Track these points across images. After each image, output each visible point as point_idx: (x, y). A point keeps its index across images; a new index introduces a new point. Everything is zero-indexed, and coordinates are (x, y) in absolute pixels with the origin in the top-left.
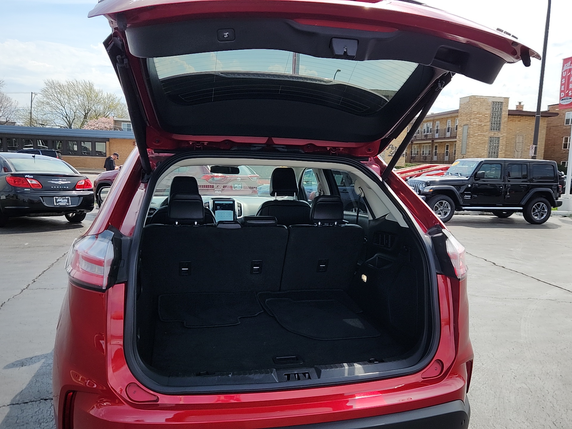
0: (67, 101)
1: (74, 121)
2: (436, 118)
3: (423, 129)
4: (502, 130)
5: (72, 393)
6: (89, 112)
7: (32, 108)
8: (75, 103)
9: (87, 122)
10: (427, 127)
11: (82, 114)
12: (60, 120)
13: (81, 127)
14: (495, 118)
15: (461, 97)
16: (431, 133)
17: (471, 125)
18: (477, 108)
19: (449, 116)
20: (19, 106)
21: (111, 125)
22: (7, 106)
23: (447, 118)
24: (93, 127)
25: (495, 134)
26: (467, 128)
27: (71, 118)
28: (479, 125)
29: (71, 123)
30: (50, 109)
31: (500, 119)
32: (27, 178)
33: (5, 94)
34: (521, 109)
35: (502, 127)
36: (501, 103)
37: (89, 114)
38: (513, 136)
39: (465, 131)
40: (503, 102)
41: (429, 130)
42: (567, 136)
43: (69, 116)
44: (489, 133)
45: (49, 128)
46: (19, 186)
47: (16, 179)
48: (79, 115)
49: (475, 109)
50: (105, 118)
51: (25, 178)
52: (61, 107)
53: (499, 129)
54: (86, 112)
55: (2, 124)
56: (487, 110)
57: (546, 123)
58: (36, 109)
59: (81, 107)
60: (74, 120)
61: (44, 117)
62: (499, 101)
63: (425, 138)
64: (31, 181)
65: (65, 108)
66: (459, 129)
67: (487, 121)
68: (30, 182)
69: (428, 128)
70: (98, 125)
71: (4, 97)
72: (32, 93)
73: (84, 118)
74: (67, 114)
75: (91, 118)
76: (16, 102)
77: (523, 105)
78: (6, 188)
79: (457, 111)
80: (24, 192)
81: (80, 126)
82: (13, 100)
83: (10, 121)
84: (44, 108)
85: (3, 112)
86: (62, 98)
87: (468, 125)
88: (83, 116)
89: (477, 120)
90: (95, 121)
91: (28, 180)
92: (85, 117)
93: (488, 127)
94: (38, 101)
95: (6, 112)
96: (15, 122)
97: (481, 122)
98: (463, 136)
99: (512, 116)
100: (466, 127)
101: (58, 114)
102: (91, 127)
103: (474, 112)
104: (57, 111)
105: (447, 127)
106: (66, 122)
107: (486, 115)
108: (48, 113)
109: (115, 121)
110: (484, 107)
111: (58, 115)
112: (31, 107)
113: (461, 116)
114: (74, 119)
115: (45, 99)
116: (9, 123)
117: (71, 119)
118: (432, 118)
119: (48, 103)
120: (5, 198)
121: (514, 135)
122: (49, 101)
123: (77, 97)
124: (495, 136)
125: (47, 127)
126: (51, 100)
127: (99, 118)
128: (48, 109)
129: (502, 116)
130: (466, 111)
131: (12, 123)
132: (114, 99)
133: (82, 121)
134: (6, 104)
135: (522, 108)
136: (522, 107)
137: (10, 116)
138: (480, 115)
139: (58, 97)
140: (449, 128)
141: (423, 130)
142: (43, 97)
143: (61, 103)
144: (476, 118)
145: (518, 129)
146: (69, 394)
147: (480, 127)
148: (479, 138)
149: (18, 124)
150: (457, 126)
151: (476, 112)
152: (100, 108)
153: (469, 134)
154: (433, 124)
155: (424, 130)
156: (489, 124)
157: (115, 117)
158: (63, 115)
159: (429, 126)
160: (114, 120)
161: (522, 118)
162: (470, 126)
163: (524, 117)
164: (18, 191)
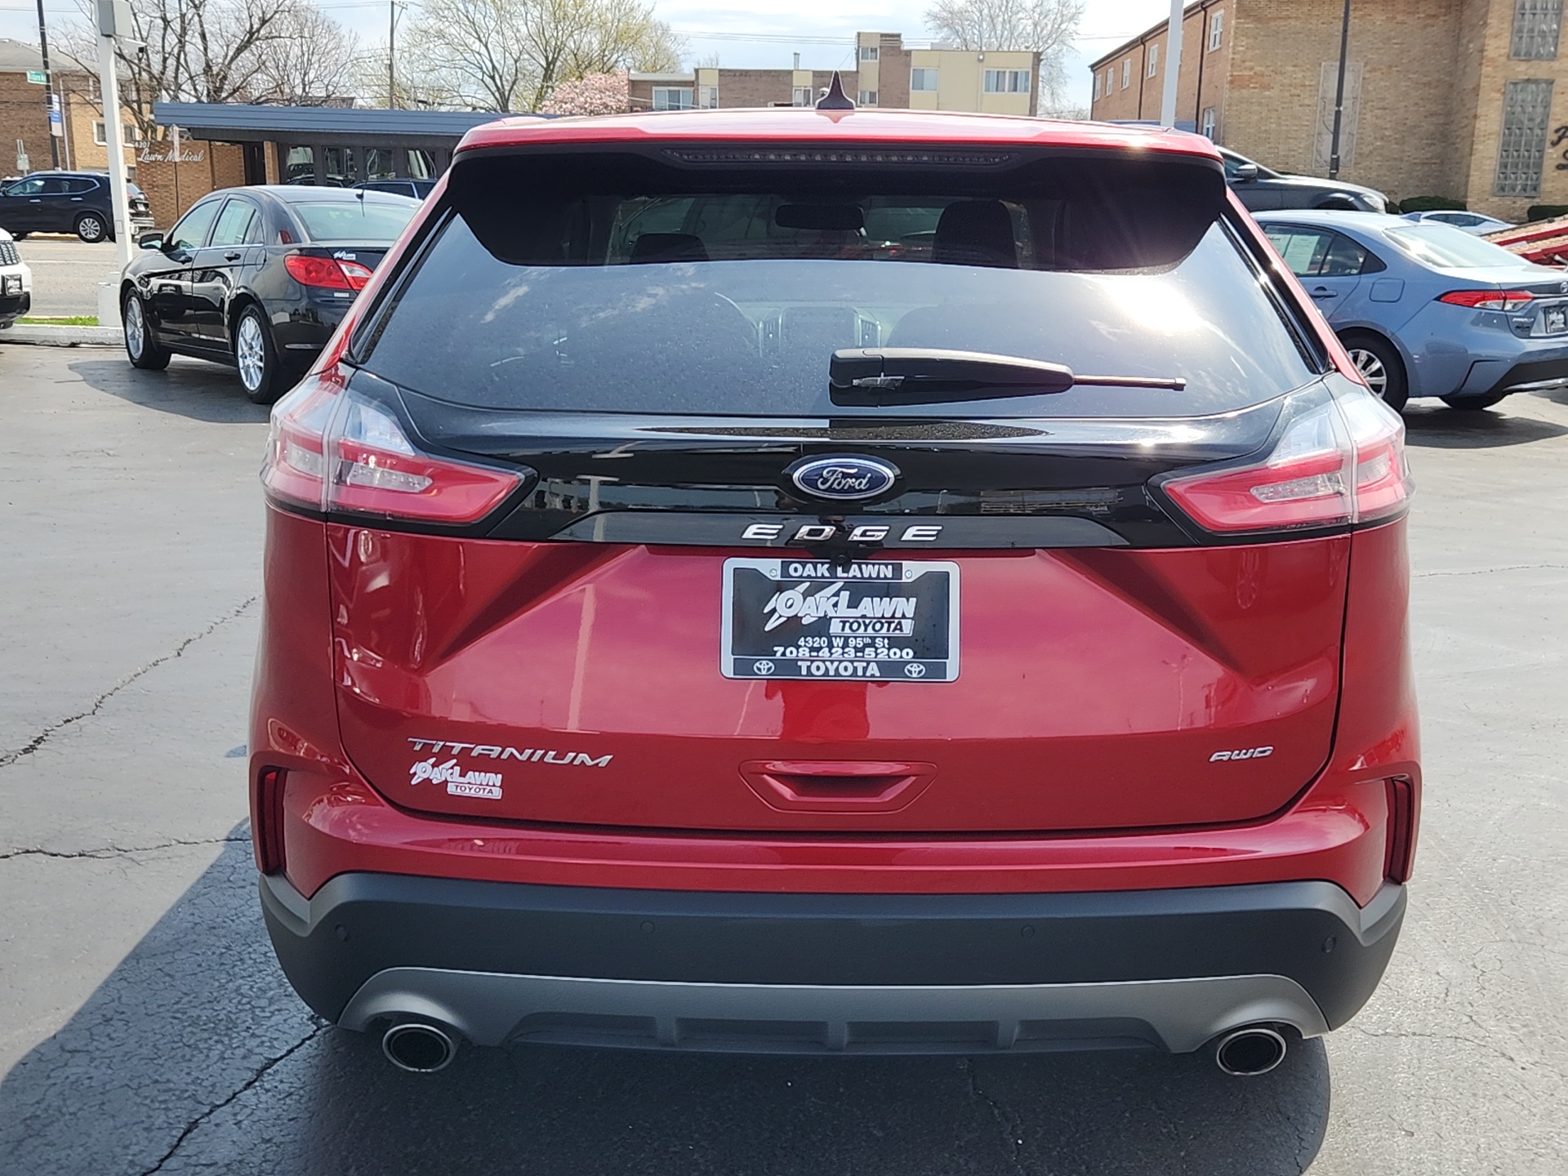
0: (493, 24)
1: (515, 87)
5: (274, 774)
6: (560, 58)
7: (395, 51)
8: (518, 30)
9: (553, 91)
11: (535, 66)
12: (475, 87)
13: (535, 106)
20: (361, 46)
21: (621, 98)
22: (329, 47)
24: (568, 105)
27: (508, 78)
29: (507, 93)
30: (446, 52)
32: (341, 259)
33: (322, 11)
37: (558, 64)
43: (501, 72)
45: (449, 112)
46: (321, 284)
47: (310, 264)
48: (529, 68)
50: (602, 76)
51: (335, 260)
52: (477, 46)
54: (550, 59)
55: (317, 105)
58: (406, 55)
59: (533, 43)
60: (514, 83)
61: (432, 76)
64: (350, 269)
65: (489, 46)
68: (347, 274)
70: (582, 99)
71: (319, 20)
72: (393, 3)
73: (545, 76)
74: (494, 67)
75: (564, 78)
76: (353, 35)
78: (289, 292)
80: (333, 301)
81: (532, 102)
82: (344, 31)
83: (338, 94)
84: (428, 49)
85: (316, 66)
86: (478, 15)
88: (540, 72)
90: (576, 87)
91: (343, 267)
92: (547, 76)
94: (412, 27)
95: (326, 68)
96: (353, 99)
101: (467, 69)
102: (564, 106)
104: (465, 59)
106: (493, 94)
108: (441, 66)
109: (633, 81)
111: (471, 71)
112: (392, 49)
114: (516, 80)
115: (432, 22)
116: (335, 99)
117: (507, 80)
119: (441, 35)
120: (288, 320)
122: (442, 27)
123: (522, 9)
125: (443, 109)
126: (447, 24)
127: (588, 74)
128: (440, 51)
131: (343, 100)
132: (632, 10)
133: (540, 86)
134: (325, 41)
137: (335, 79)
139: (467, 12)
142: (427, 15)
143: (476, 32)
146: (268, 776)
149: (359, 102)
152: (591, 42)
157: (632, 72)
158: (485, 69)
160: (629, 80)
164: (318, 300)
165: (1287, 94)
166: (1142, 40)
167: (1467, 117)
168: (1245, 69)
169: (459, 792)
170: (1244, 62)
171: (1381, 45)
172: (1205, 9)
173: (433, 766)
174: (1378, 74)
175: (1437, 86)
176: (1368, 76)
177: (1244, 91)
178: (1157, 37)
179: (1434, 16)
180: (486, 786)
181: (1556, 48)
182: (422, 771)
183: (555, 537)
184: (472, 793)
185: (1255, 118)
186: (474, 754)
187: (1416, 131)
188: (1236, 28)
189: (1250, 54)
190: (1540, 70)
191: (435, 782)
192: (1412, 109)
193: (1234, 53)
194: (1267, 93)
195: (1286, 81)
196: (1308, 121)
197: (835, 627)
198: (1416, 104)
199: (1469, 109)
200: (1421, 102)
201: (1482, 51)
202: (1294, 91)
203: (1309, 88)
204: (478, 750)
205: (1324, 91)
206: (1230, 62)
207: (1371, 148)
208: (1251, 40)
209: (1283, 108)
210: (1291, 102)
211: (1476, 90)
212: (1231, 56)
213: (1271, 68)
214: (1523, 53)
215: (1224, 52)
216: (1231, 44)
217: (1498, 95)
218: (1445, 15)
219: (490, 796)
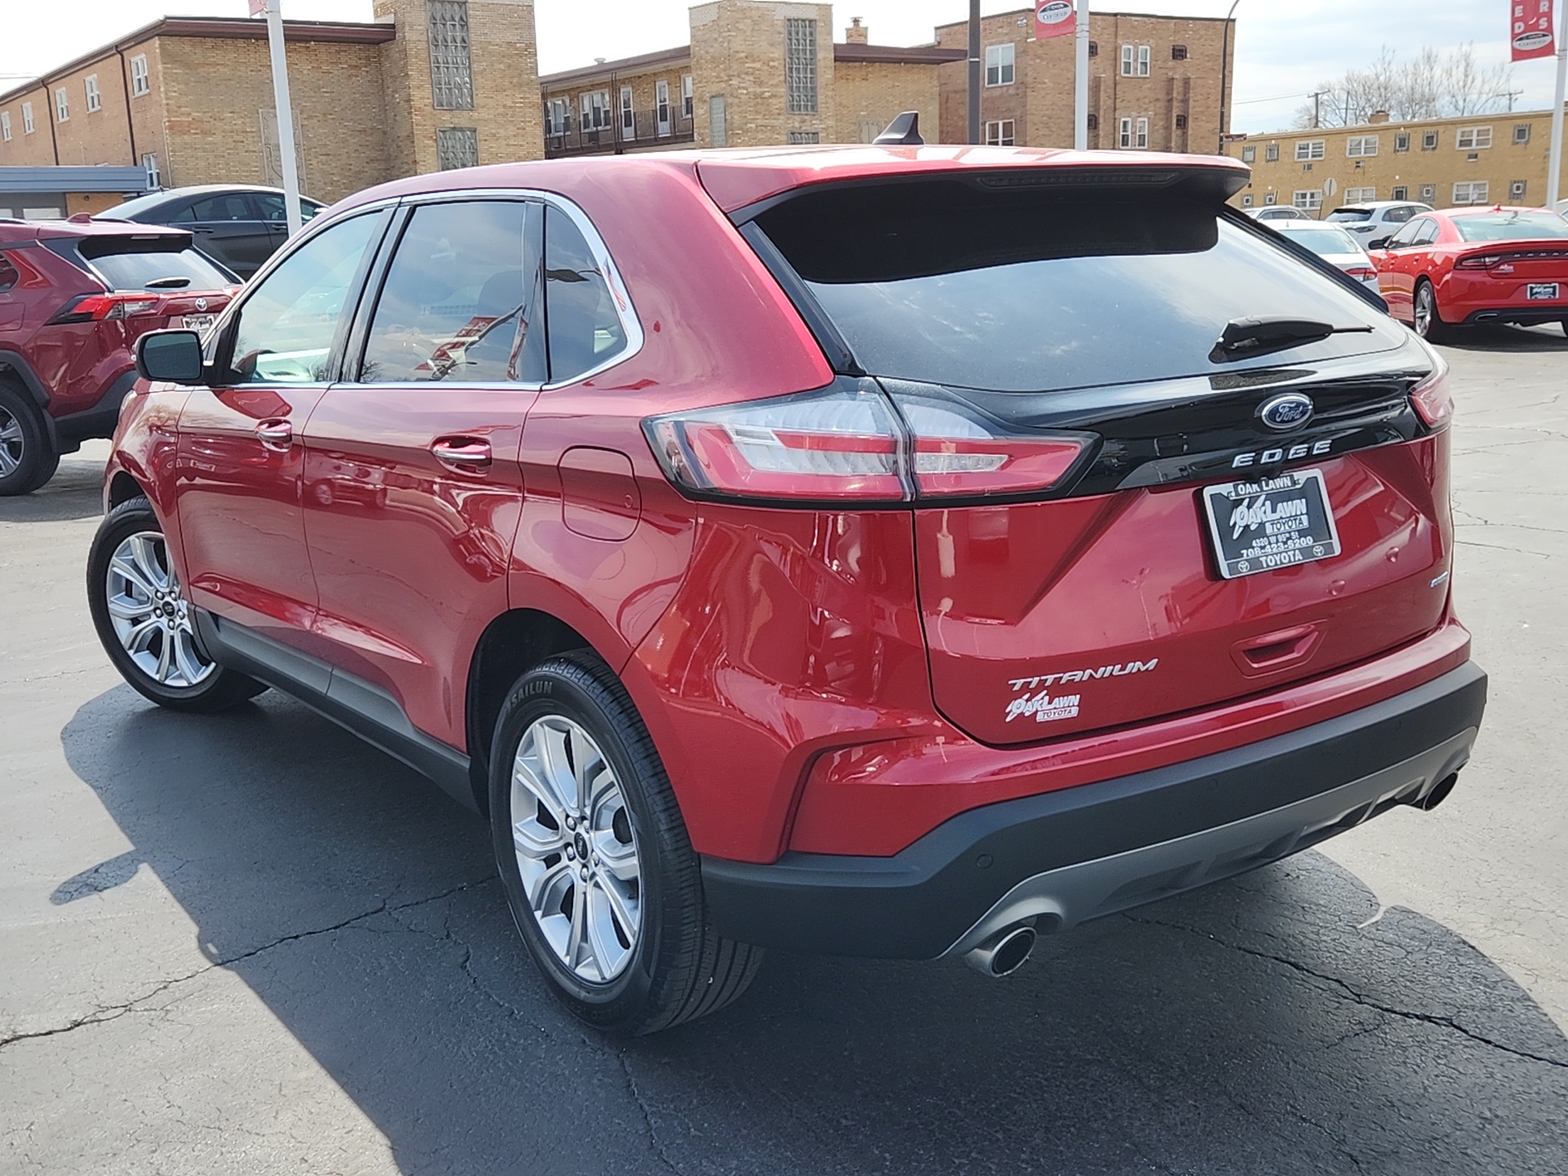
2: (621, 75)
3: (582, 113)
4: (821, 107)
10: (594, 108)
14: (798, 70)
15: (691, 6)
16: (608, 127)
17: (732, 95)
18: (745, 40)
19: (660, 67)
23: (655, 74)
25: (803, 121)
26: (722, 106)
28: (756, 96)
31: (812, 73)
34: (861, 40)
35: (821, 98)
36: (810, 21)
38: (853, 127)
39: (719, 116)
40: (815, 21)
41: (602, 115)
42: (994, 118)
44: (788, 119)
49: (738, 44)
53: (813, 107)
56: (772, 45)
57: (935, 83)
62: (804, 17)
63: (591, 144)
66: (700, 111)
67: (776, 81)
69: (596, 110)
77: (866, 28)
79: (683, 53)
87: (723, 95)
89: (747, 78)
93: (782, 100)
97: (761, 84)
98: (712, 131)
99: (844, 64)
100: (718, 104)
103: (737, 52)
105: (658, 104)
107: (771, 64)
110: (763, 38)
113: (701, 69)
118: (607, 77)
121: (855, 124)
124: (803, 128)
129: (818, 64)
130: (711, 50)
135: (863, 38)
136: (864, 33)
138: (754, 61)
140: (663, 108)
141: (582, 118)
144: (747, 73)
145: (864, 104)
147: (759, 100)
148: (760, 136)
150: (688, 100)
151: (743, 55)
153: (732, 124)
154: (612, 96)
155: (586, 116)
156: (783, 90)
159: (600, 105)
161: (870, 69)
162: (730, 100)
163: (877, 64)
165: (230, 140)
166: (44, 82)
167: (406, 163)
168: (182, 114)
169: (1046, 718)
170: (180, 107)
171: (312, 94)
172: (120, 53)
173: (1028, 700)
174: (315, 120)
175: (372, 134)
176: (306, 123)
177: (185, 137)
178: (63, 80)
179: (356, 66)
180: (1068, 707)
181: (472, 99)
182: (1017, 708)
183: (1118, 488)
184: (1057, 717)
185: (202, 164)
186: (1063, 681)
187: (361, 176)
188: (165, 73)
189: (184, 100)
190: (462, 119)
191: (1027, 714)
192: (353, 155)
193: (167, 99)
194: (210, 139)
195: (227, 128)
196: (256, 167)
197: (1269, 529)
198: (357, 150)
199: (407, 155)
200: (360, 148)
201: (409, 101)
202: (237, 138)
203: (251, 134)
204: (1066, 677)
205: (266, 138)
206: (165, 108)
207: (323, 192)
208: (181, 86)
209: (229, 154)
210: (235, 148)
211: (411, 136)
212: (164, 102)
213: (210, 114)
214: (444, 104)
215: (155, 97)
216: (162, 89)
217: (431, 142)
218: (366, 67)
219: (1069, 716)
